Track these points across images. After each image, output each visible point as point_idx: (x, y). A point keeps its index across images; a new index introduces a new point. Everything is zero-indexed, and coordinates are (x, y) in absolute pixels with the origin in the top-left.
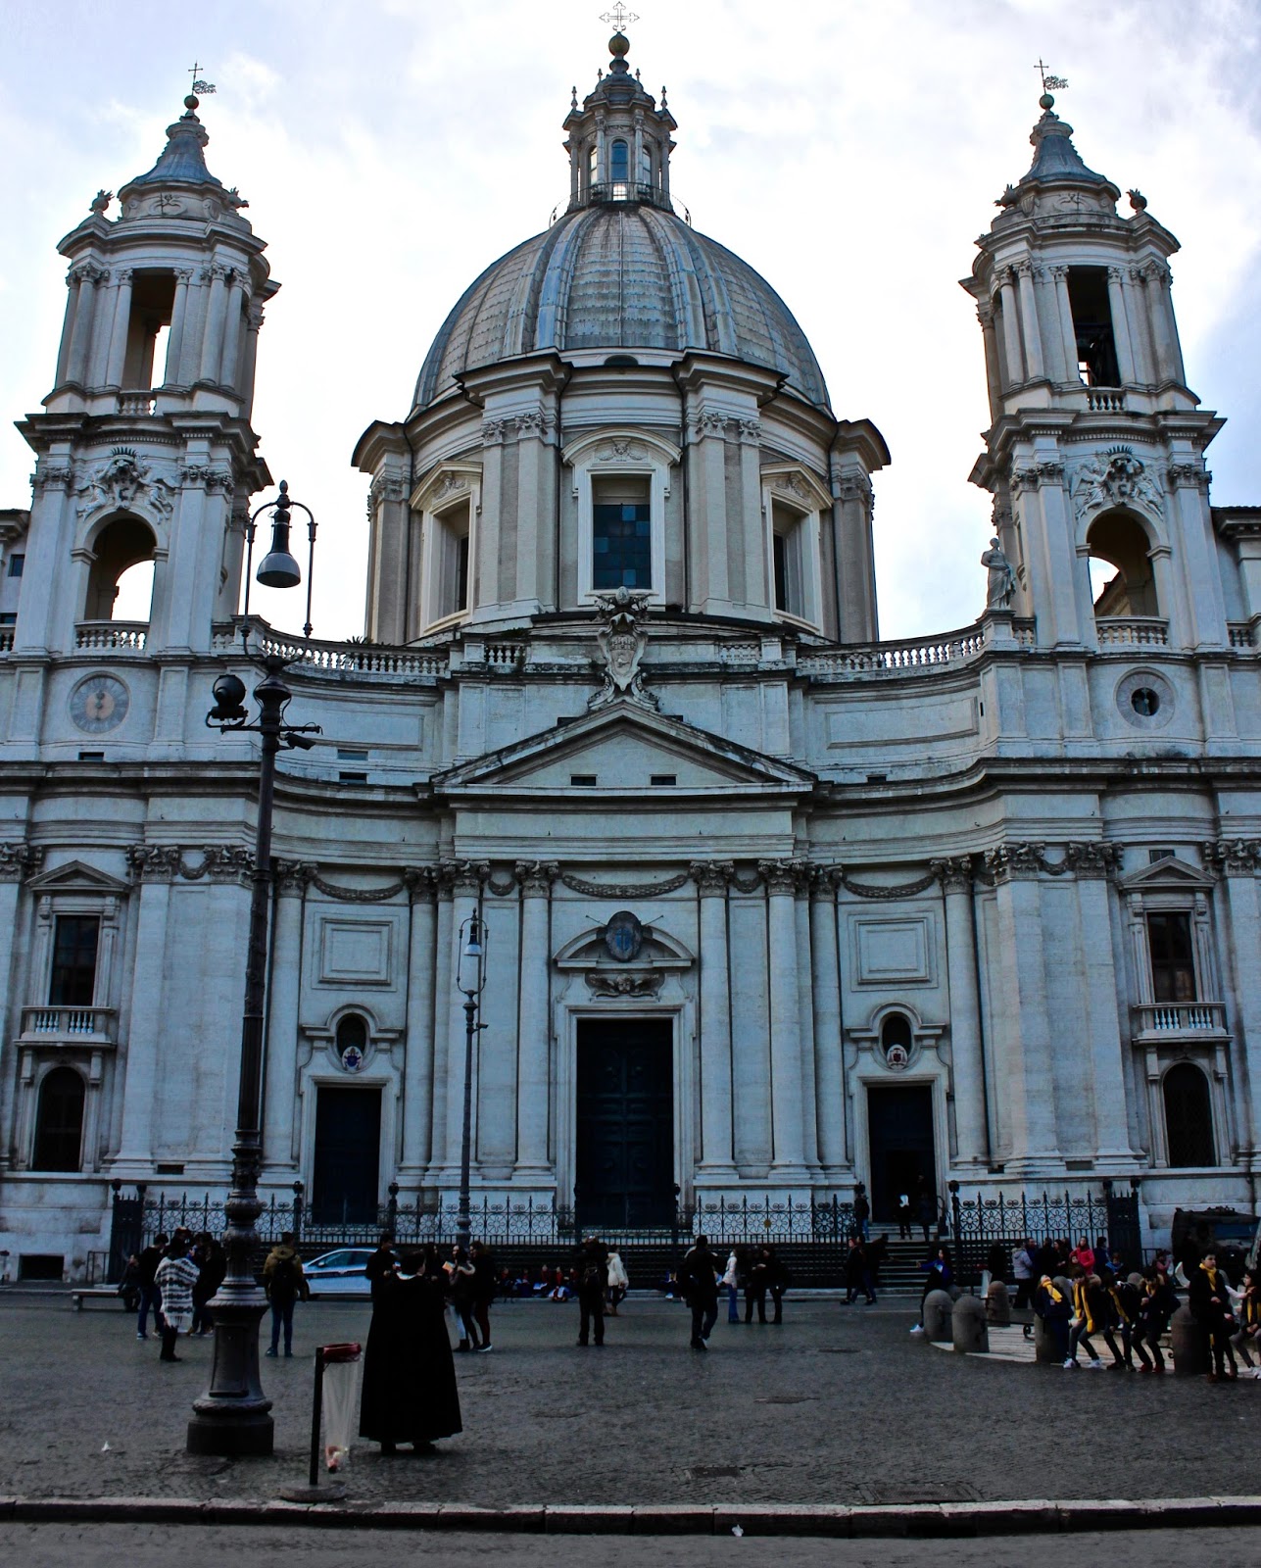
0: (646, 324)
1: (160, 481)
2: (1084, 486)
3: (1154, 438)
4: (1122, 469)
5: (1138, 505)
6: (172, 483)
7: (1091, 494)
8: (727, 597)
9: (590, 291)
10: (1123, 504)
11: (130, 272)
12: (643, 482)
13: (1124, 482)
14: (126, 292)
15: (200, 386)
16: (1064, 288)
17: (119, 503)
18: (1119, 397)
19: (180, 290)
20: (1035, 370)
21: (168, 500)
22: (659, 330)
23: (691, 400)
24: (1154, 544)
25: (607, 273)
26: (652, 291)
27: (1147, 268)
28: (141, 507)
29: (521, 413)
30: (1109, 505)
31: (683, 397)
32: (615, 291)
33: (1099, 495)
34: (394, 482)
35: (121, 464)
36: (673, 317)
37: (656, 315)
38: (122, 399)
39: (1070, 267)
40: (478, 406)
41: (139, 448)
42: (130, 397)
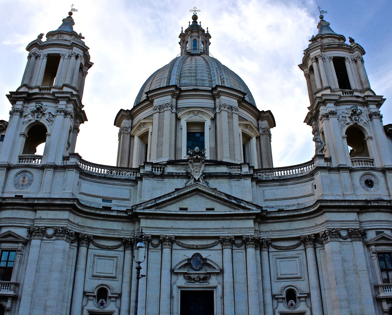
0: (203, 80)
1: (50, 113)
2: (343, 118)
3: (364, 105)
4: (355, 113)
5: (361, 124)
6: (53, 114)
7: (346, 120)
8: (229, 157)
9: (186, 72)
10: (356, 123)
11: (47, 55)
12: (202, 124)
13: (356, 116)
14: (45, 60)
15: (64, 85)
16: (332, 63)
17: (36, 119)
18: (352, 93)
19: (61, 60)
20: (325, 85)
21: (52, 119)
22: (207, 82)
23: (217, 100)
24: (366, 136)
25: (191, 67)
26: (205, 72)
27: (357, 58)
28: (43, 121)
29: (165, 103)
30: (352, 124)
31: (214, 100)
32: (194, 71)
33: (348, 120)
34: (126, 128)
35: (38, 107)
36: (211, 79)
37: (206, 78)
38: (40, 89)
39: (333, 57)
40: (152, 102)
41: (44, 103)
42: (43, 89)
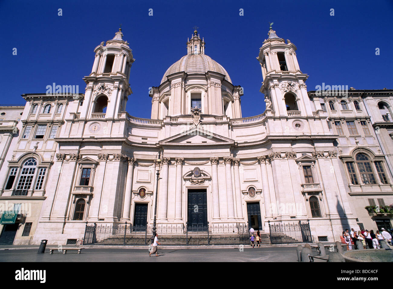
0: (200, 69)
1: (110, 89)
2: (283, 88)
3: (295, 80)
4: (290, 85)
5: (293, 91)
6: (111, 89)
8: (215, 112)
9: (191, 64)
10: (291, 91)
11: (106, 55)
12: (200, 94)
13: (291, 87)
14: (105, 58)
15: (118, 72)
16: (276, 55)
17: (102, 92)
18: (289, 73)
19: (115, 57)
20: (273, 69)
21: (111, 92)
22: (203, 69)
23: (209, 80)
24: (296, 98)
25: (194, 61)
26: (201, 64)
27: (291, 52)
28: (106, 93)
29: (178, 82)
30: (288, 91)
31: (207, 80)
32: (195, 64)
33: (286, 89)
34: (156, 97)
35: (102, 85)
36: (205, 67)
37: (202, 67)
38: (103, 75)
39: (277, 52)
40: (170, 82)
41: (106, 83)
42: (105, 75)
